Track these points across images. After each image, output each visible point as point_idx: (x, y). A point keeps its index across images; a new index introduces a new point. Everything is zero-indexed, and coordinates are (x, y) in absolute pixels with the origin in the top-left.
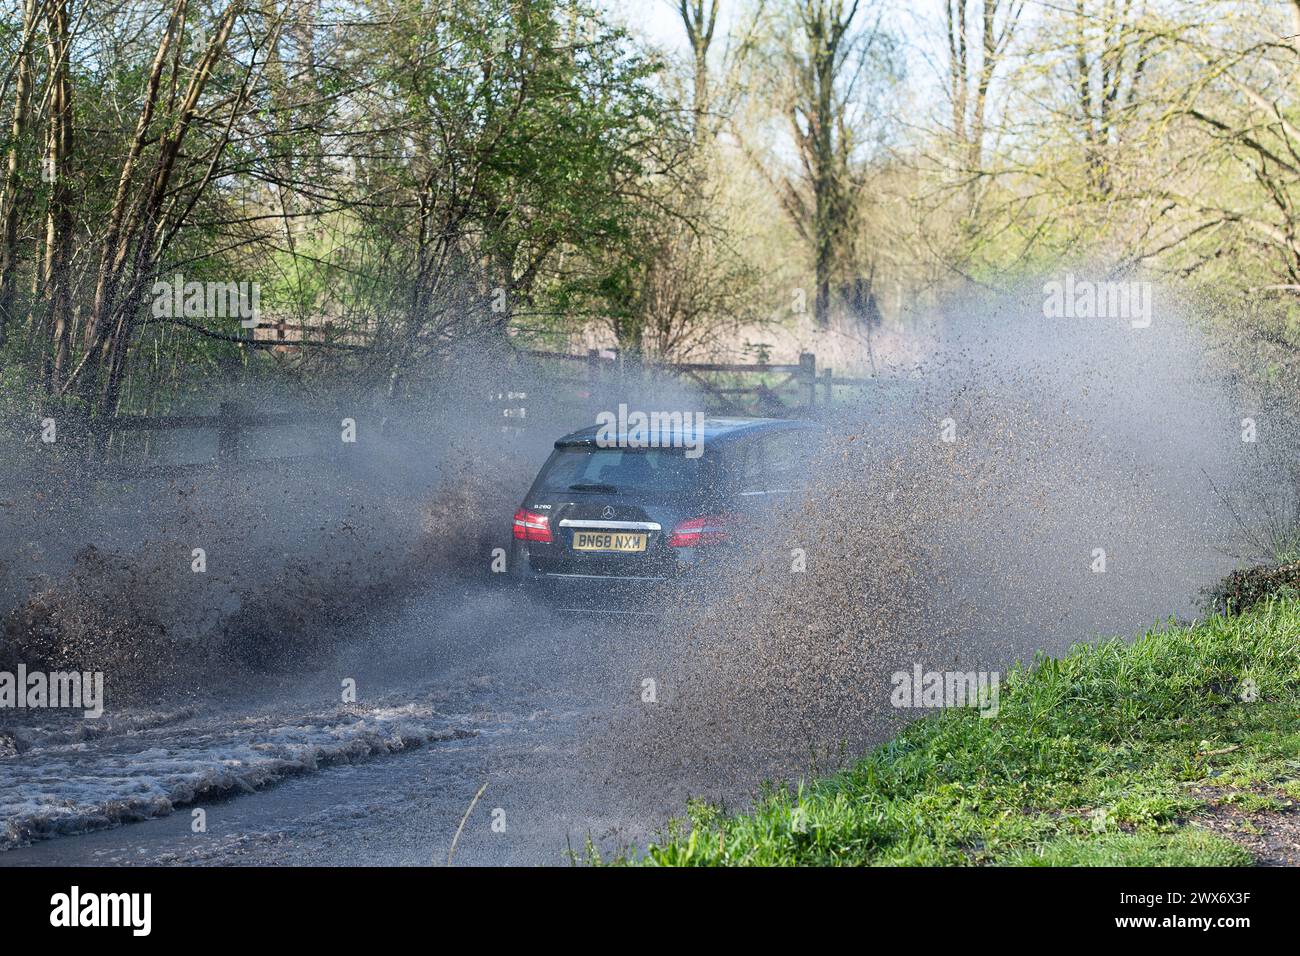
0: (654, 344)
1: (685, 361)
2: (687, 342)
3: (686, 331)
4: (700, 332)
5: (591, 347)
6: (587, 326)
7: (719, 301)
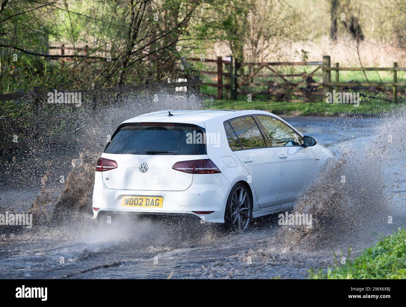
0: (249, 53)
1: (265, 61)
2: (266, 52)
3: (265, 46)
4: (272, 47)
5: (219, 55)
6: (216, 45)
7: (281, 31)
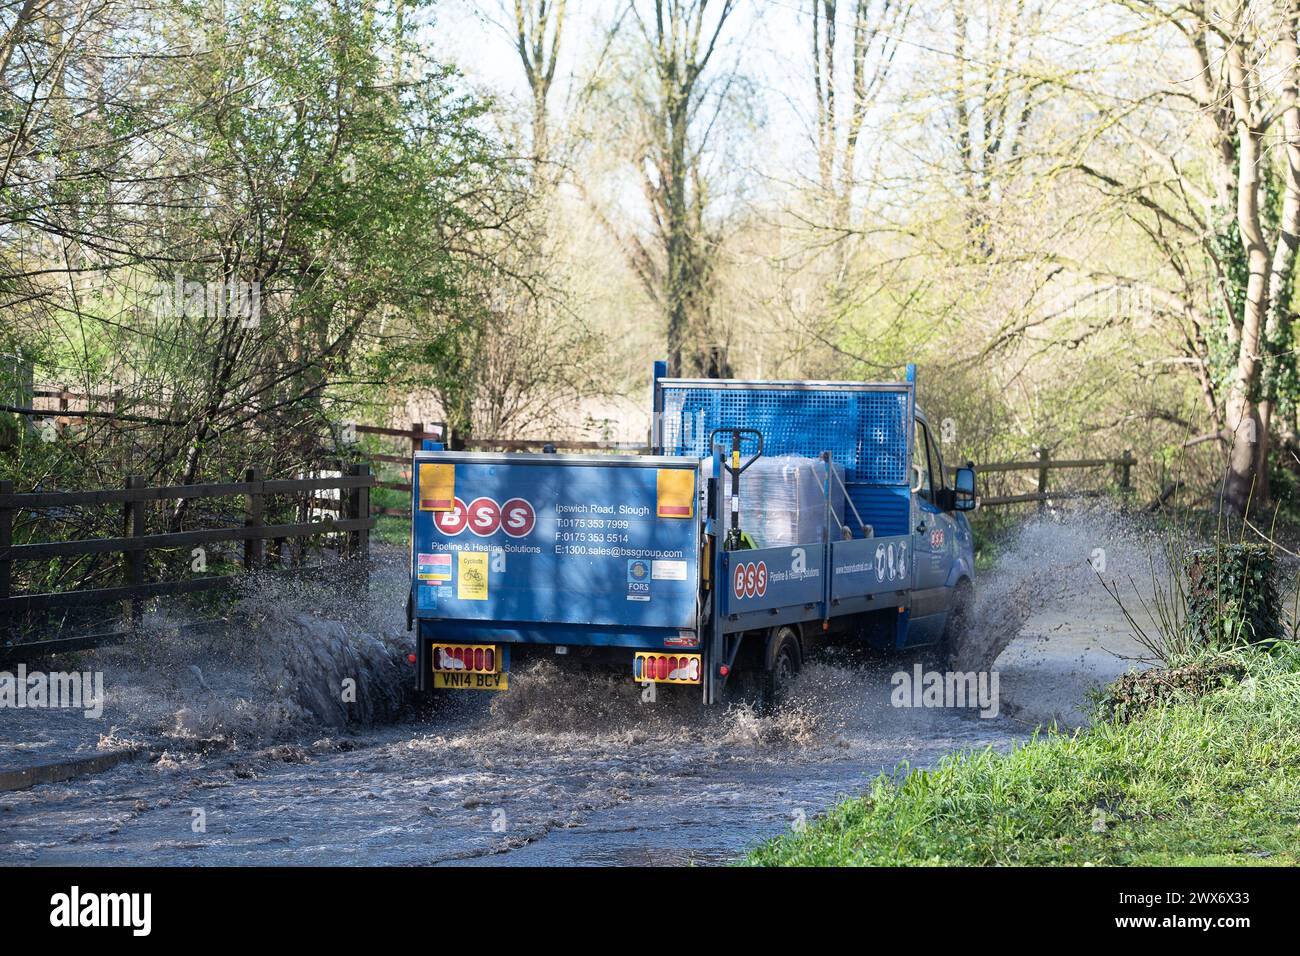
0: (486, 419)
1: (519, 437)
2: (522, 417)
3: (521, 404)
4: (536, 405)
5: (417, 421)
6: (410, 398)
7: (558, 371)
